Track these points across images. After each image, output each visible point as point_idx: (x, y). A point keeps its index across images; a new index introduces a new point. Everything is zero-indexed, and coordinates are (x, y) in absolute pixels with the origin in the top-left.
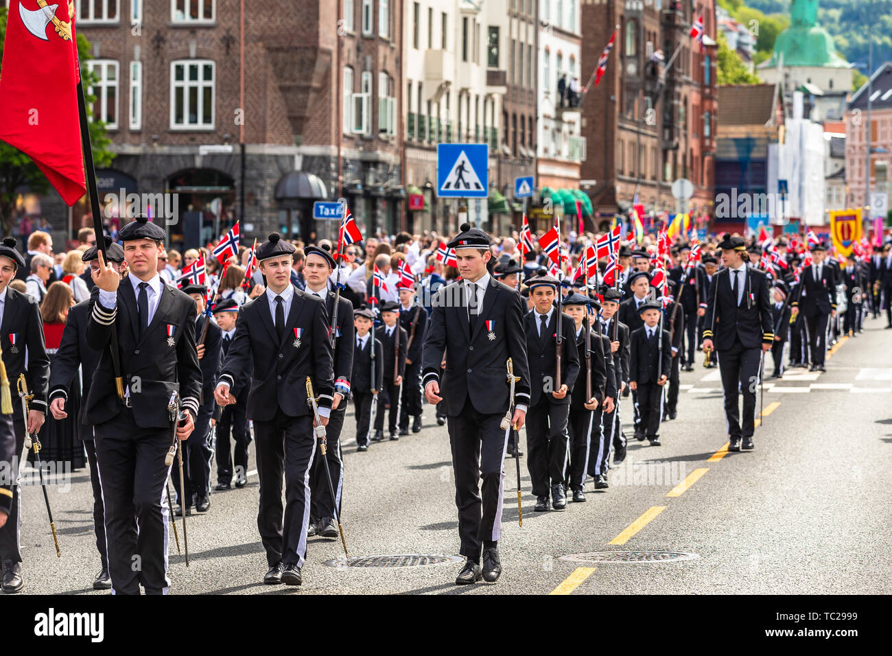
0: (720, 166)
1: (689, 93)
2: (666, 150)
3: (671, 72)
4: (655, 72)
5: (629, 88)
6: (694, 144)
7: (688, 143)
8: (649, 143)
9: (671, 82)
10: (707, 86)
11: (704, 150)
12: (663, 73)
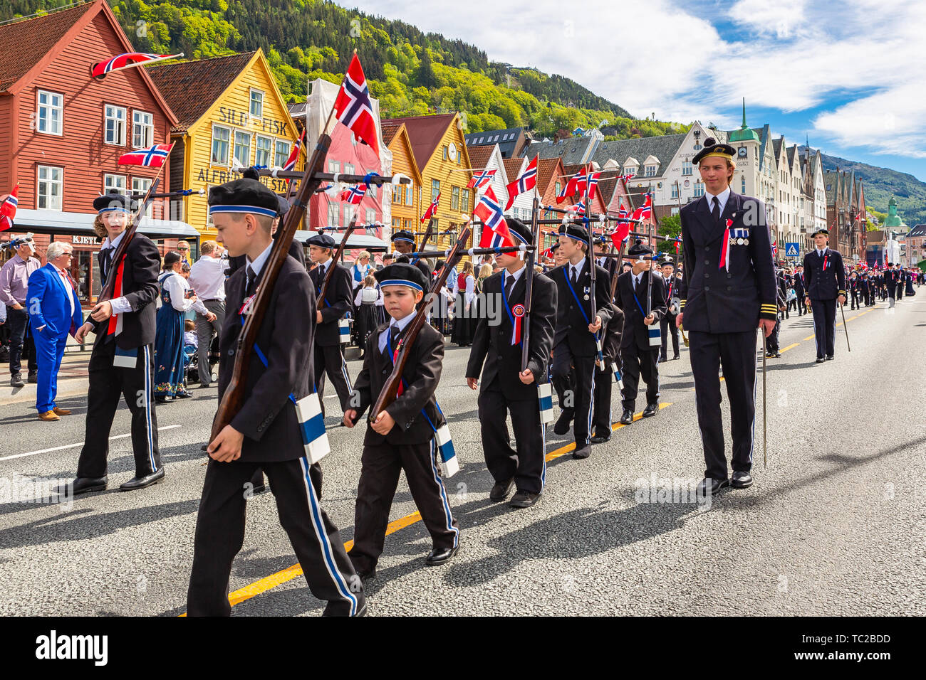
0: (868, 253)
1: (858, 234)
2: (852, 249)
3: (853, 228)
4: (848, 228)
5: (841, 232)
6: (860, 247)
7: (858, 247)
8: (848, 247)
9: (853, 231)
10: (864, 231)
11: (863, 249)
12: (851, 228)
